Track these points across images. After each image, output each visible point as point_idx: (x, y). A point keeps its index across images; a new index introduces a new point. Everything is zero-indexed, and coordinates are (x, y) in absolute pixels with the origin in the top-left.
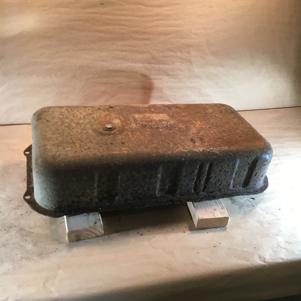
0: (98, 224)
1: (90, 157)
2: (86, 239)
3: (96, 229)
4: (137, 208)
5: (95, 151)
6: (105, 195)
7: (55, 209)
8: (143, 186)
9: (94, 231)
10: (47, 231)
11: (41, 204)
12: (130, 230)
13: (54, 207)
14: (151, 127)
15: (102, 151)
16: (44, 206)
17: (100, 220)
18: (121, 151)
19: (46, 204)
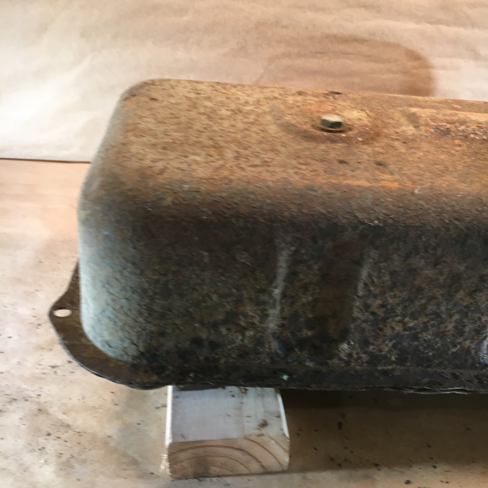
0: (271, 431)
1: (268, 187)
2: (229, 476)
3: (263, 447)
4: (411, 392)
5: (284, 171)
6: (307, 333)
7: (134, 358)
8: (444, 316)
9: (258, 451)
10: (111, 429)
11: (95, 337)
12: (376, 465)
13: (132, 351)
14: (466, 137)
15: (309, 175)
16: (103, 346)
17: (279, 416)
18: (377, 181)
19: (108, 338)
